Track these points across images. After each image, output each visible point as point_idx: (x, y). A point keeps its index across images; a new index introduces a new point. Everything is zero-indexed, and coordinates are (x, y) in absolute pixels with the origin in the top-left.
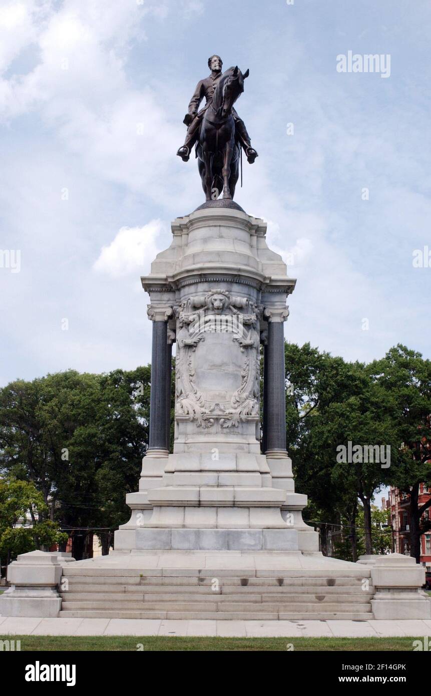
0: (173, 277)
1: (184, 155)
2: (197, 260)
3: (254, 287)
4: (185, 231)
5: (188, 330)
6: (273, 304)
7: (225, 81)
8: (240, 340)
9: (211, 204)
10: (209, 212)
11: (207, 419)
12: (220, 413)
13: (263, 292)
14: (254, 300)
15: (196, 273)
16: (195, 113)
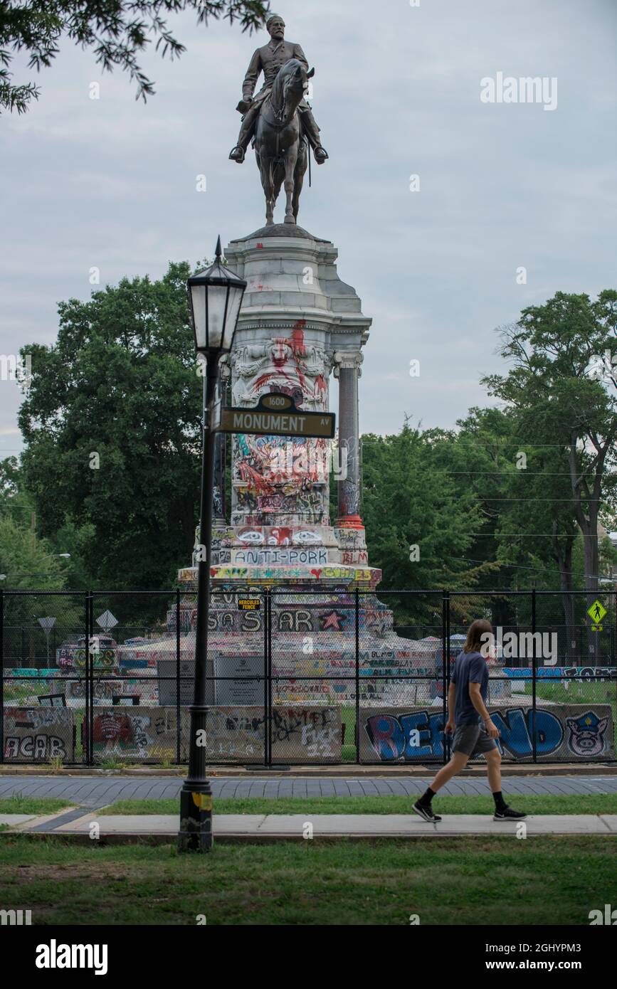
1: (238, 157)
3: (322, 331)
4: (240, 260)
5: (246, 382)
6: (344, 347)
7: (287, 78)
8: (305, 395)
9: (270, 231)
10: (268, 242)
11: (268, 487)
12: (283, 481)
13: (333, 334)
14: (322, 345)
15: (253, 318)
16: (250, 100)
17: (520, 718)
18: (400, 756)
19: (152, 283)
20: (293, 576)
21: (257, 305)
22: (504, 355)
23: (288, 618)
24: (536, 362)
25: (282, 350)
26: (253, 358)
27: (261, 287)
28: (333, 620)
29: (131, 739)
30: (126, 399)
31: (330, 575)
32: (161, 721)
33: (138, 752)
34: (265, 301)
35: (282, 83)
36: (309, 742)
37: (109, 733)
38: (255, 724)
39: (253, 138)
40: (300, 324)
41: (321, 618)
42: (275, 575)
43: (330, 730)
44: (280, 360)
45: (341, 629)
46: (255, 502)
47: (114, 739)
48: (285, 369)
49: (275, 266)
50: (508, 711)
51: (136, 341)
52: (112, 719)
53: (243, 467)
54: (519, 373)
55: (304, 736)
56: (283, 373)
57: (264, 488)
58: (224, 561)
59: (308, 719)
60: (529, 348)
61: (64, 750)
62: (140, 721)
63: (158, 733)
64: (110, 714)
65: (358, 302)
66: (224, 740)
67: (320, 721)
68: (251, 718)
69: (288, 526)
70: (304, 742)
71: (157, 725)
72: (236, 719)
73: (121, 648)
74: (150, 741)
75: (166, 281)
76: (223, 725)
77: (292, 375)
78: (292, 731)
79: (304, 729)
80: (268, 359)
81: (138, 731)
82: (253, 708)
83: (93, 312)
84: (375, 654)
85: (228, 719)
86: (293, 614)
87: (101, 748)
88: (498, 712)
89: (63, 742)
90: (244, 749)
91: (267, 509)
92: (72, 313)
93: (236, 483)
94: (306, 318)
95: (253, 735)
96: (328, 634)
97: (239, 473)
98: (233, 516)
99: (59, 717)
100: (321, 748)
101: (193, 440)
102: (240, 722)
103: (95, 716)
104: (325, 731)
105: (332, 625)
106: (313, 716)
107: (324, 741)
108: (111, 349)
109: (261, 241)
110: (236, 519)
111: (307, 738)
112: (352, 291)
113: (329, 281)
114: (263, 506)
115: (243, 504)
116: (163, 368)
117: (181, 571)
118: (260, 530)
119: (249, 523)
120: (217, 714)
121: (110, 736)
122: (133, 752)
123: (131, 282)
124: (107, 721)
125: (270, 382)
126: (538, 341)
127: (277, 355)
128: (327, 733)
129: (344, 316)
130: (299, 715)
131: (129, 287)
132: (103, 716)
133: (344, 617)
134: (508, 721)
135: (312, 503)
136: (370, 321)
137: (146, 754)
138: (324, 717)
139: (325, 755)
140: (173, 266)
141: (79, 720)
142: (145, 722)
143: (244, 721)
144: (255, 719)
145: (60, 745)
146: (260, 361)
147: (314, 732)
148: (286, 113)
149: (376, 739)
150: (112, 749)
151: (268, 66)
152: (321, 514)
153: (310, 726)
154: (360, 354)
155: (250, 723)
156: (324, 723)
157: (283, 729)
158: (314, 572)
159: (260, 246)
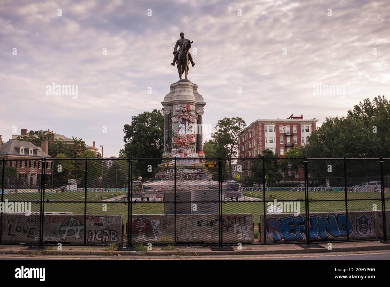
0: (171, 102)
1: (173, 64)
2: (178, 97)
3: (194, 105)
4: (174, 88)
5: (175, 118)
6: (199, 109)
7: (186, 44)
8: (190, 121)
9: (181, 81)
10: (181, 83)
11: (181, 143)
12: (185, 142)
13: (197, 106)
14: (194, 109)
15: (177, 101)
16: (176, 51)
17: (334, 218)
18: (282, 238)
19: (150, 113)
20: (188, 166)
21: (178, 98)
22: (214, 129)
23: (187, 176)
24: (220, 131)
25: (185, 109)
26: (177, 111)
27: (179, 94)
28: (198, 177)
29: (151, 232)
30: (145, 135)
31: (197, 165)
32: (165, 222)
33: (154, 238)
34: (180, 97)
35: (184, 45)
36: (238, 232)
37: (140, 228)
38: (211, 224)
39: (177, 60)
40: (189, 103)
41: (195, 176)
42: (183, 165)
43: (248, 226)
44: (184, 112)
45: (200, 179)
46: (178, 147)
47: (142, 232)
48: (186, 114)
49: (183, 89)
50: (328, 215)
51: (147, 124)
52: (141, 221)
53: (175, 138)
54: (216, 133)
55: (235, 229)
56: (185, 115)
57: (180, 143)
58: (170, 162)
59: (237, 221)
60: (219, 128)
61: (118, 238)
62: (155, 222)
63: (164, 228)
64: (141, 219)
65: (203, 99)
66: (196, 232)
67: (243, 222)
68: (209, 221)
69: (186, 153)
70: (235, 232)
71: (163, 224)
72: (202, 221)
73: (144, 184)
74: (160, 233)
75: (153, 112)
76: (196, 224)
77: (187, 115)
78: (229, 227)
79: (235, 225)
80: (181, 112)
81: (154, 227)
82: (210, 215)
83: (138, 118)
84: (210, 186)
85: (198, 221)
86: (188, 175)
87: (136, 236)
88: (324, 216)
89: (117, 234)
90: (206, 236)
91: (181, 149)
92: (134, 118)
93: (173, 142)
94: (191, 101)
95: (210, 229)
96: (197, 180)
97: (174, 140)
98: (172, 151)
99: (116, 221)
100: (244, 235)
101: (157, 143)
102: (204, 223)
103: (133, 220)
104: (245, 226)
105: (198, 178)
106: (239, 219)
107: (245, 232)
108: (142, 125)
109: (179, 83)
110: (173, 151)
111: (237, 230)
112: (201, 96)
113: (196, 94)
114: (180, 148)
115: (175, 148)
116: (152, 129)
117: (159, 165)
118: (179, 154)
119: (176, 152)
120: (193, 218)
121: (141, 230)
122: (152, 238)
123: (146, 112)
124: (139, 222)
125: (182, 117)
126: (221, 127)
127: (183, 110)
128: (246, 228)
129: (200, 102)
130: (232, 219)
131: (146, 113)
132: (137, 220)
133: (201, 176)
134: (329, 220)
135: (192, 147)
136: (206, 103)
137: (158, 239)
138: (245, 220)
139: (246, 239)
140: (154, 110)
141: (125, 222)
142: (158, 223)
143: (206, 222)
144: (211, 221)
145: (116, 235)
146: (179, 112)
147: (240, 227)
148: (186, 52)
149: (269, 230)
150: (141, 237)
151: (180, 44)
152: (194, 150)
153: (238, 224)
154: (203, 111)
155: (209, 223)
156: (245, 222)
157: (225, 226)
158: (193, 164)
159: (179, 84)
